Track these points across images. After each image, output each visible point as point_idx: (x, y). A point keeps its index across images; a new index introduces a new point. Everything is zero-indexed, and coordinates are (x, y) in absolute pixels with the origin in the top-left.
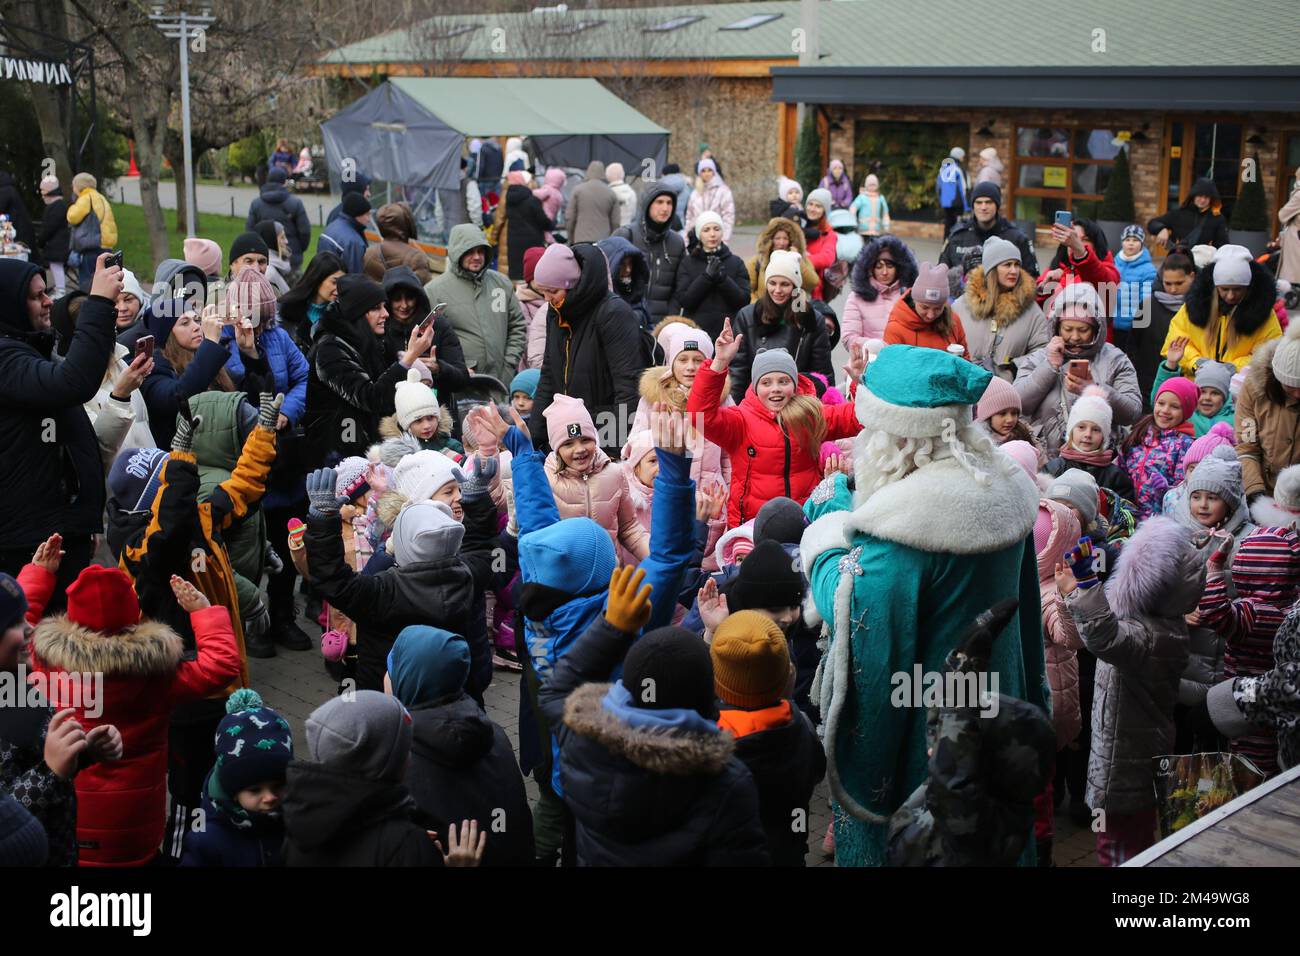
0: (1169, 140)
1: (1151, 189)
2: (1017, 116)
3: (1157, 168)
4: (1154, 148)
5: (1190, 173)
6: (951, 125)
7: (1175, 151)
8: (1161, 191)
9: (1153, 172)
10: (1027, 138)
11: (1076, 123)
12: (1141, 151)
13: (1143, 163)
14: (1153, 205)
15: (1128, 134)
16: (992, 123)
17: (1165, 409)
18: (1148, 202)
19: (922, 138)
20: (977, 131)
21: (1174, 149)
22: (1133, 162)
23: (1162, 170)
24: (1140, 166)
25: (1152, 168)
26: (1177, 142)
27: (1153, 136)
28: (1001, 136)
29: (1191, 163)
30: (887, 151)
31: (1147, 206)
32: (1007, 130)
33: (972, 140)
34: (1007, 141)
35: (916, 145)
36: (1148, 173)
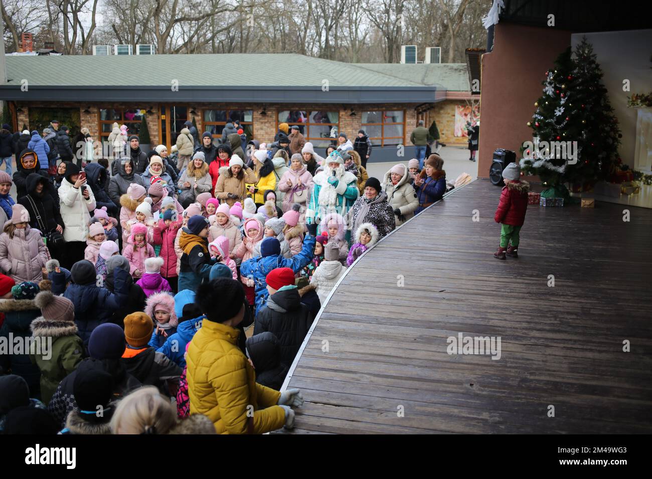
0: (160, 113)
1: (156, 131)
2: (99, 105)
3: (157, 123)
4: (155, 116)
5: (169, 125)
6: (71, 109)
7: (163, 117)
8: (159, 132)
9: (156, 125)
10: (104, 113)
11: (124, 107)
12: (150, 117)
13: (152, 122)
14: (157, 137)
15: (145, 111)
16: (89, 108)
17: (210, 208)
18: (155, 136)
19: (59, 114)
20: (83, 111)
21: (162, 116)
22: (148, 121)
23: (159, 124)
24: (150, 123)
25: (155, 123)
26: (163, 113)
27: (154, 111)
28: (94, 113)
29: (169, 121)
30: (44, 119)
31: (155, 138)
32: (96, 110)
33: (81, 115)
34: (96, 115)
35: (57, 117)
36: (154, 125)
